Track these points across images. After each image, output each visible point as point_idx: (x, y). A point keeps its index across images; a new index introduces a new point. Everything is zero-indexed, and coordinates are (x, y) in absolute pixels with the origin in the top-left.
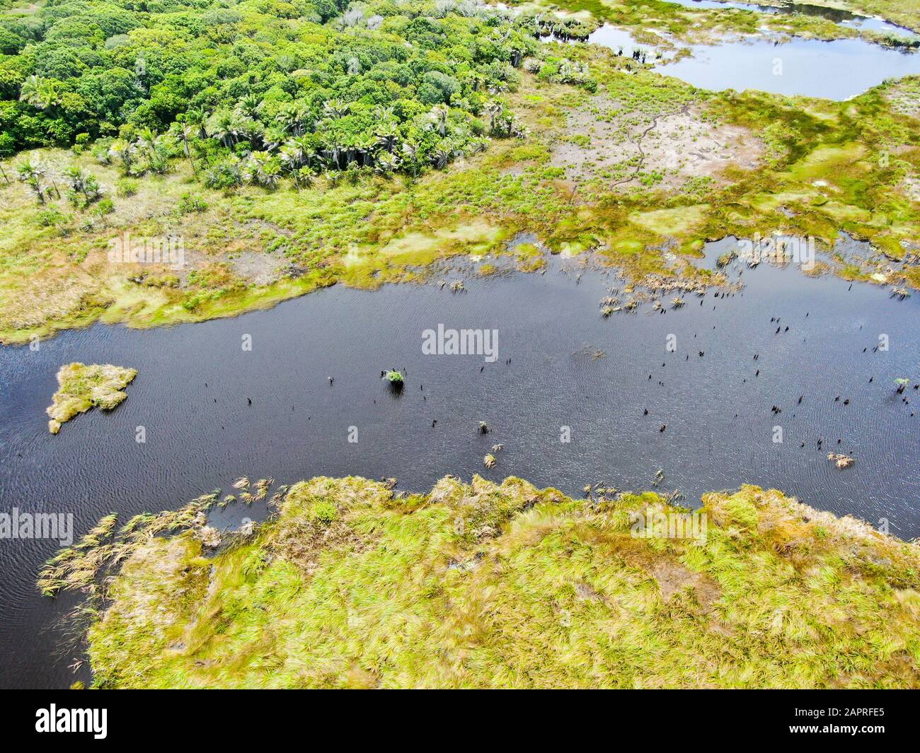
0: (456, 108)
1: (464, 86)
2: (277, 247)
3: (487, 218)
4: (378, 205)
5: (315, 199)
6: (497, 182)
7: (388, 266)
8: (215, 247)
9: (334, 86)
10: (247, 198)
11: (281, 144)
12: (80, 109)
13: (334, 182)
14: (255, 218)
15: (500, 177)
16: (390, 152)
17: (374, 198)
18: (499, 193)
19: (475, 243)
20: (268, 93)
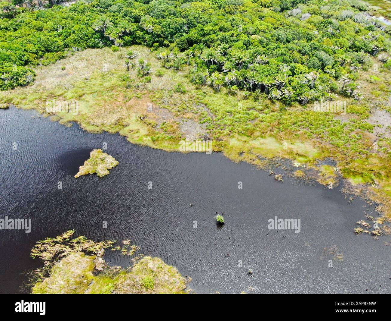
0: (326, 74)
1: (336, 62)
2: (204, 123)
3: (314, 142)
4: (261, 115)
5: (233, 103)
6: (330, 122)
7: (250, 152)
8: (179, 113)
9: (268, 47)
10: (205, 93)
11: (230, 71)
12: (159, 33)
13: (246, 97)
14: (203, 103)
15: (333, 119)
16: (279, 90)
17: (261, 111)
18: (328, 129)
19: (300, 155)
20: (236, 43)
